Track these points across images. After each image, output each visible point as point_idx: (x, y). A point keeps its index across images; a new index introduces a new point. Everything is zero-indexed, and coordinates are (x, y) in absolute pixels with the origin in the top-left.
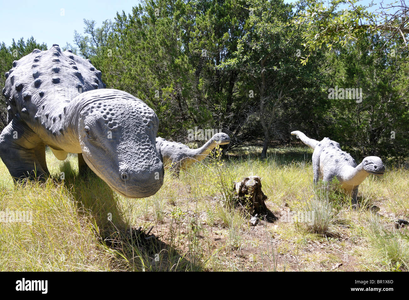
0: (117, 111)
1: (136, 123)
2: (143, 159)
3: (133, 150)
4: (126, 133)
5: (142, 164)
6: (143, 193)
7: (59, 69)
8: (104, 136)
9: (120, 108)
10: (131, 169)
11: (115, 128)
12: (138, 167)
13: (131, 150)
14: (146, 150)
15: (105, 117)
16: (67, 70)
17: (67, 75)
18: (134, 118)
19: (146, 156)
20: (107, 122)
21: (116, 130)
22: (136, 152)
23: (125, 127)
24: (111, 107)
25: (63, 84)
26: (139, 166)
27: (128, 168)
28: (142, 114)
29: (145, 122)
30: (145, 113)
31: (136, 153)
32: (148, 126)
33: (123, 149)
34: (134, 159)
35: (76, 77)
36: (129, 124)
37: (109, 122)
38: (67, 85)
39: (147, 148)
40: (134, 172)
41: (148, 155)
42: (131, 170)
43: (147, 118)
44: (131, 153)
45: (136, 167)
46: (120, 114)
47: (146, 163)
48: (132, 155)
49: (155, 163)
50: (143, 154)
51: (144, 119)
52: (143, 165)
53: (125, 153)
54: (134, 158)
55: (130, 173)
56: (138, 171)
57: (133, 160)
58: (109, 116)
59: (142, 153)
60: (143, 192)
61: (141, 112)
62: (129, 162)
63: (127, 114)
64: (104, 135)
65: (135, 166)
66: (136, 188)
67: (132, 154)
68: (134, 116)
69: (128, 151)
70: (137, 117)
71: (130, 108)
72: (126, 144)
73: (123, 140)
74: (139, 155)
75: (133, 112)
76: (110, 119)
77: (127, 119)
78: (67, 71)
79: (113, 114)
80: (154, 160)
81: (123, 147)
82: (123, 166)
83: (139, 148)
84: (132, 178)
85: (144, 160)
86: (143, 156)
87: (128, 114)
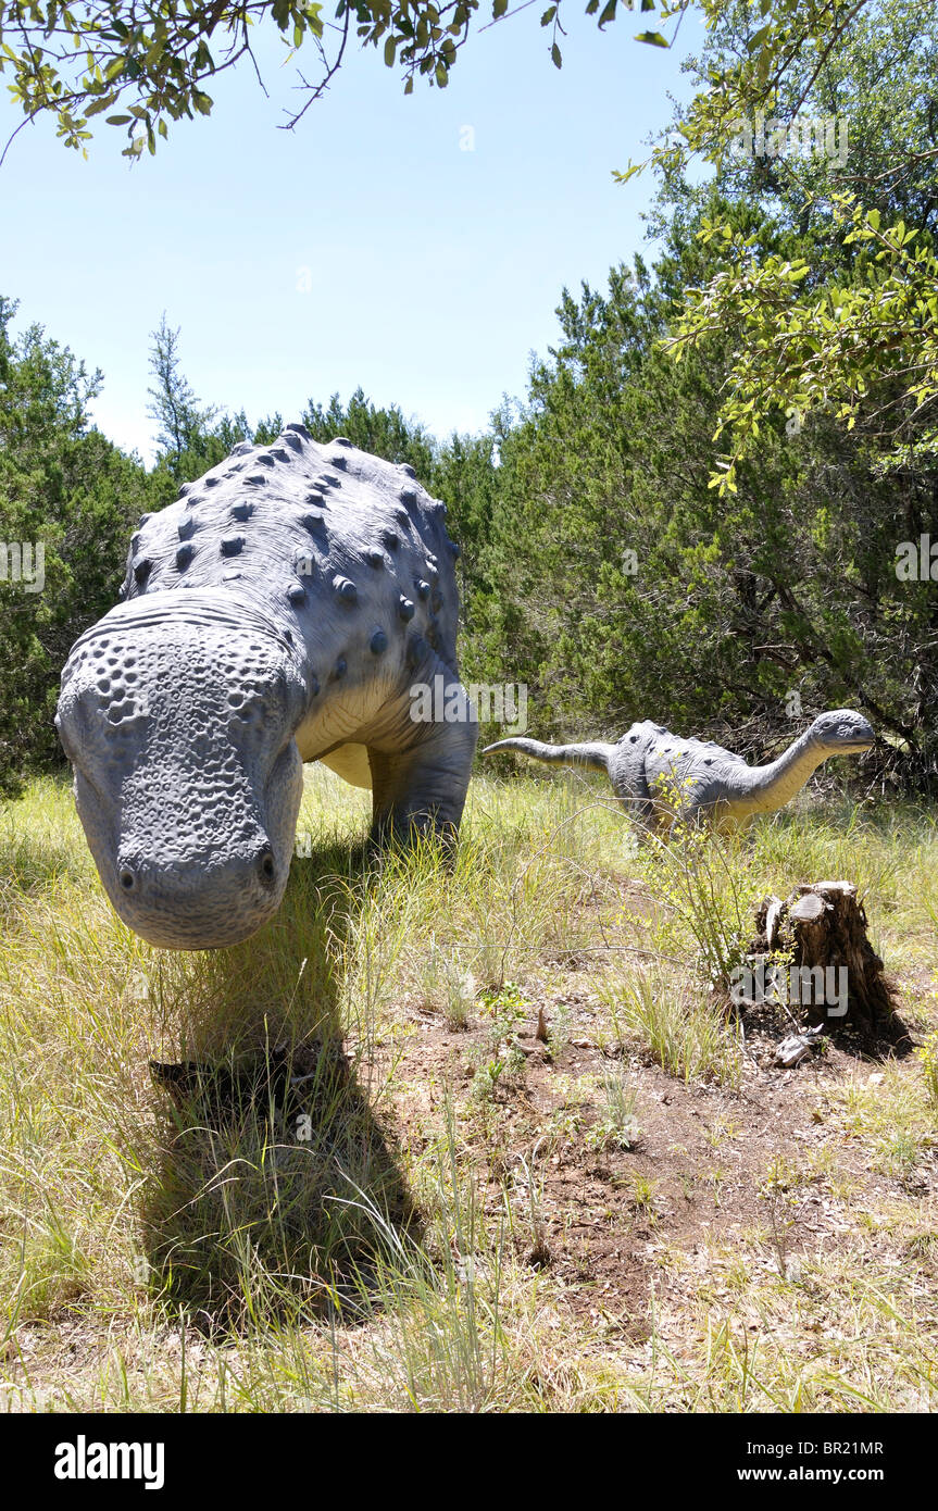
0: (151, 665)
1: (203, 704)
2: (194, 823)
3: (170, 796)
4: (159, 738)
5: (187, 840)
7: (252, 507)
8: (92, 747)
9: (161, 656)
10: (146, 856)
11: (127, 723)
12: (171, 850)
13: (164, 794)
14: (216, 796)
15: (104, 685)
16: (278, 509)
17: (273, 526)
18: (198, 690)
19: (209, 814)
20: (105, 703)
21: (131, 727)
22: (177, 800)
23: (163, 717)
24: (134, 654)
25: (250, 557)
26: (175, 847)
27: (138, 853)
28: (234, 674)
29: (236, 700)
30: (244, 672)
31: (177, 806)
32: (244, 714)
33: (140, 791)
34: (164, 825)
35: (304, 530)
36: (177, 709)
37: (115, 703)
38: (265, 558)
39: (218, 789)
40: (154, 865)
41: (216, 814)
42: (147, 861)
43: (246, 687)
44: (162, 804)
45: (162, 850)
46: (155, 675)
47: (200, 837)
48: (160, 812)
49: (236, 840)
50: (198, 809)
51: (233, 691)
52: (189, 846)
53: (141, 802)
54: (164, 821)
55: (141, 871)
56: (166, 864)
57: (160, 827)
58: (116, 684)
59: (198, 803)
61: (230, 669)
62: (146, 833)
63: (177, 674)
64: (91, 743)
65: (162, 846)
66: (160, 918)
67: (160, 808)
68: (199, 681)
69: (152, 798)
70: (211, 685)
71: (195, 656)
72: (152, 774)
73: (144, 761)
74: (186, 811)
75: (199, 670)
76: (119, 694)
77: (173, 693)
78: (278, 514)
79: (131, 678)
80: (236, 828)
81: (143, 782)
82: (126, 849)
83: (191, 790)
84: (145, 887)
85: (197, 827)
86: (196, 816)
87: (183, 674)
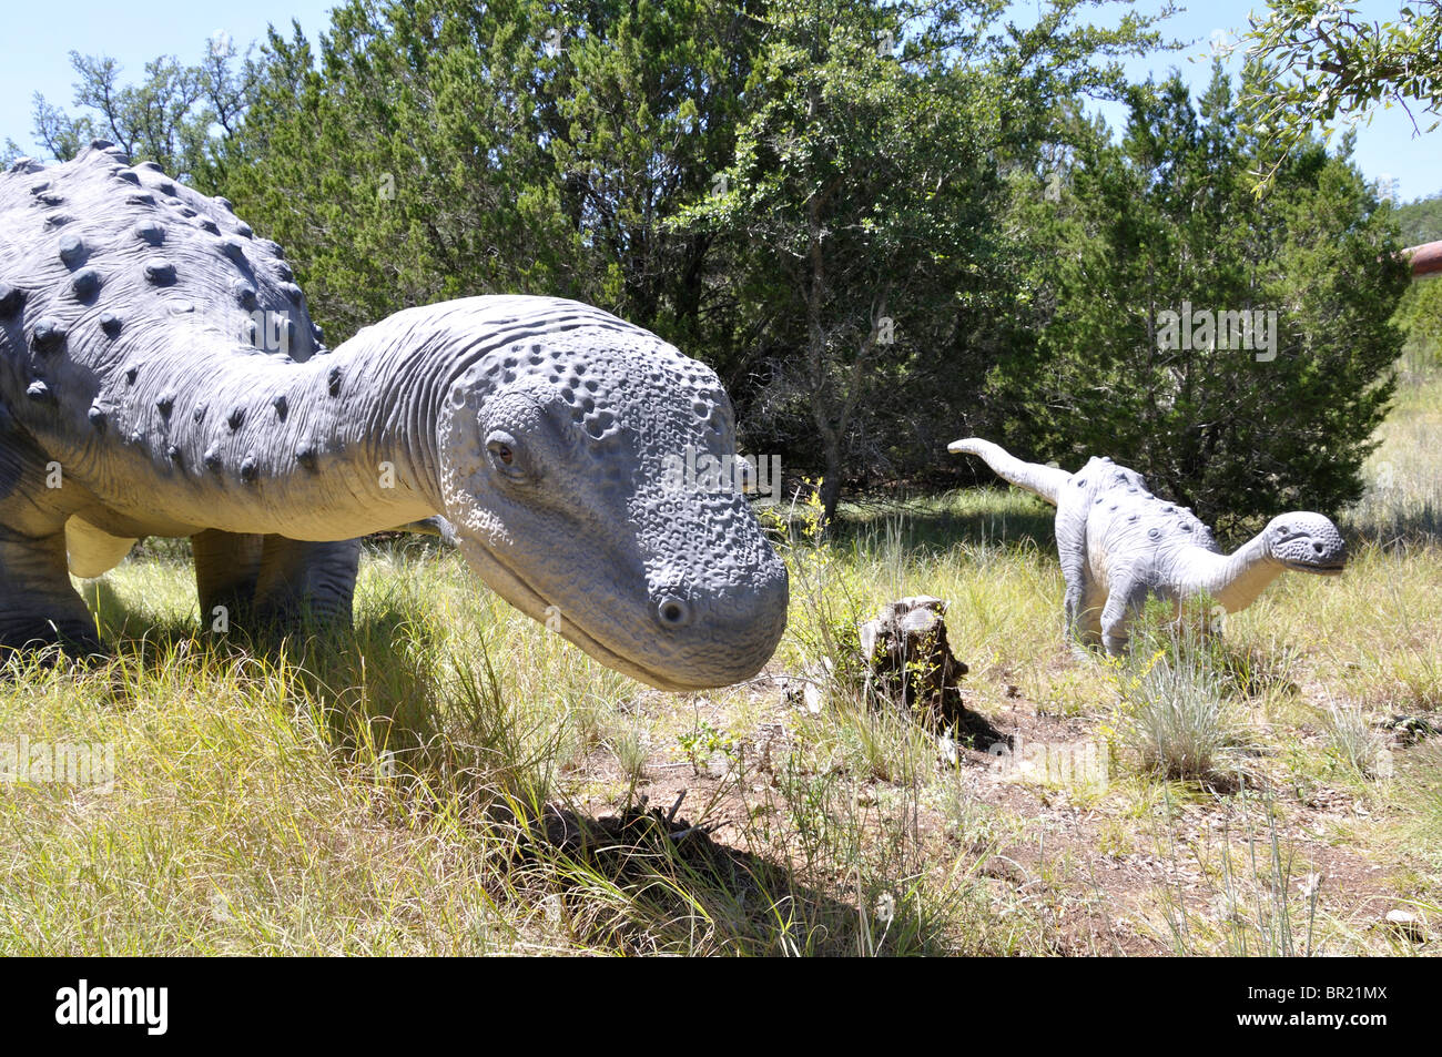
0: (604, 372)
1: (675, 414)
2: (723, 544)
3: (687, 516)
4: (648, 452)
5: (726, 562)
6: (733, 668)
7: (162, 231)
8: (576, 466)
9: (609, 362)
10: (694, 583)
11: (610, 436)
12: (716, 575)
13: (679, 514)
14: (728, 513)
15: (569, 395)
16: (189, 235)
17: (195, 253)
18: (665, 399)
19: (730, 535)
20: (578, 414)
21: (613, 442)
22: (695, 519)
23: (643, 430)
24: (579, 360)
25: (188, 287)
26: (717, 570)
27: (683, 581)
28: (685, 383)
29: (701, 410)
30: (693, 379)
31: (699, 526)
32: (711, 423)
33: (651, 512)
34: (696, 548)
35: (228, 261)
36: (654, 420)
37: (587, 415)
38: (205, 290)
39: (725, 507)
40: (703, 591)
41: (737, 531)
42: (695, 588)
43: (703, 396)
44: (682, 525)
45: (707, 575)
46: (616, 384)
47: (736, 558)
48: (685, 534)
49: (764, 559)
50: (719, 528)
51: (696, 400)
52: (731, 568)
53: (658, 525)
54: (694, 544)
55: (692, 600)
56: (718, 589)
57: (692, 550)
58: (580, 392)
59: (717, 522)
60: (735, 664)
61: (679, 377)
62: (680, 558)
63: (636, 382)
64: (575, 460)
65: (705, 571)
66: (715, 651)
67: (683, 529)
68: (662, 389)
69: (669, 520)
70: (672, 393)
71: (641, 362)
72: (656, 493)
73: (642, 479)
74: (710, 531)
75: (656, 378)
76: (589, 405)
77: (643, 402)
78: (192, 240)
79: (592, 386)
80: (758, 547)
81: (651, 503)
82: (662, 576)
83: (704, 507)
84: (699, 618)
85: (728, 548)
86: (721, 536)
87: (643, 382)
